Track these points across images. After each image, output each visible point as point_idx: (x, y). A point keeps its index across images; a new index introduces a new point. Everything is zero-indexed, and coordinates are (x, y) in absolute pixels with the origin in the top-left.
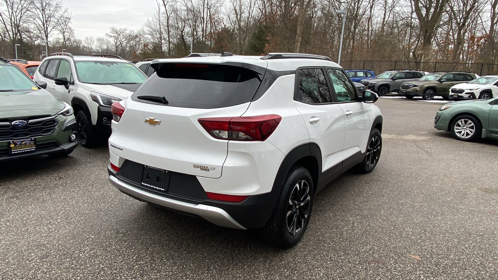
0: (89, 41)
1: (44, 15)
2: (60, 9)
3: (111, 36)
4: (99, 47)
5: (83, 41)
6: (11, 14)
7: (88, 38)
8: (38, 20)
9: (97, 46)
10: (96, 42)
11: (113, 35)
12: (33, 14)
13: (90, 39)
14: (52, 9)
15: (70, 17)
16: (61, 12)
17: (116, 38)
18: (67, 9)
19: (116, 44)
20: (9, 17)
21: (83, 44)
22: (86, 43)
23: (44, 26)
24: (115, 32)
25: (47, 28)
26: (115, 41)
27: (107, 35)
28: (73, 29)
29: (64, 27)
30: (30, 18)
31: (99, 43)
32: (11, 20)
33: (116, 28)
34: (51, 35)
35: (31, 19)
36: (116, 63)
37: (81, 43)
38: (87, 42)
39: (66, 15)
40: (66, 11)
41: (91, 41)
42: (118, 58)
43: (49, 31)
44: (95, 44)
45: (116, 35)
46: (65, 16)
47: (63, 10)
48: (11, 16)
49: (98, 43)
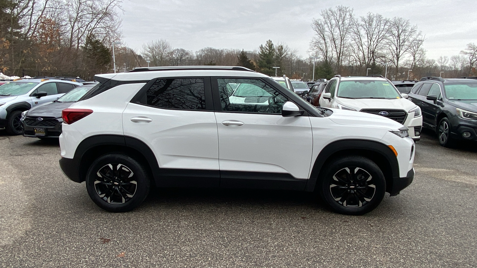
0: (443, 60)
1: (398, 40)
2: (414, 33)
3: (466, 53)
4: (453, 65)
5: (437, 60)
6: (369, 44)
7: (443, 57)
8: (393, 45)
9: (451, 64)
10: (450, 61)
11: (468, 51)
12: (390, 41)
13: (444, 59)
14: (407, 34)
15: (423, 39)
16: (414, 36)
17: (473, 55)
18: (421, 32)
19: (471, 61)
20: (367, 46)
21: (436, 64)
22: (439, 62)
23: (397, 49)
24: (472, 48)
25: (399, 52)
26: (471, 57)
27: (462, 52)
28: (425, 50)
29: (416, 49)
30: (386, 45)
31: (454, 61)
32: (369, 48)
33: (473, 44)
34: (402, 58)
35: (388, 46)
36: (374, 81)
37: (434, 62)
38: (441, 61)
39: (420, 37)
40: (419, 34)
41: (445, 60)
42: (380, 77)
43: (400, 55)
44: (449, 63)
45: (472, 51)
46: (418, 39)
47: (417, 34)
48: (369, 46)
49: (452, 61)
